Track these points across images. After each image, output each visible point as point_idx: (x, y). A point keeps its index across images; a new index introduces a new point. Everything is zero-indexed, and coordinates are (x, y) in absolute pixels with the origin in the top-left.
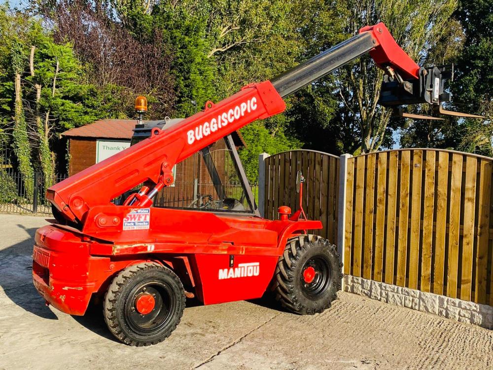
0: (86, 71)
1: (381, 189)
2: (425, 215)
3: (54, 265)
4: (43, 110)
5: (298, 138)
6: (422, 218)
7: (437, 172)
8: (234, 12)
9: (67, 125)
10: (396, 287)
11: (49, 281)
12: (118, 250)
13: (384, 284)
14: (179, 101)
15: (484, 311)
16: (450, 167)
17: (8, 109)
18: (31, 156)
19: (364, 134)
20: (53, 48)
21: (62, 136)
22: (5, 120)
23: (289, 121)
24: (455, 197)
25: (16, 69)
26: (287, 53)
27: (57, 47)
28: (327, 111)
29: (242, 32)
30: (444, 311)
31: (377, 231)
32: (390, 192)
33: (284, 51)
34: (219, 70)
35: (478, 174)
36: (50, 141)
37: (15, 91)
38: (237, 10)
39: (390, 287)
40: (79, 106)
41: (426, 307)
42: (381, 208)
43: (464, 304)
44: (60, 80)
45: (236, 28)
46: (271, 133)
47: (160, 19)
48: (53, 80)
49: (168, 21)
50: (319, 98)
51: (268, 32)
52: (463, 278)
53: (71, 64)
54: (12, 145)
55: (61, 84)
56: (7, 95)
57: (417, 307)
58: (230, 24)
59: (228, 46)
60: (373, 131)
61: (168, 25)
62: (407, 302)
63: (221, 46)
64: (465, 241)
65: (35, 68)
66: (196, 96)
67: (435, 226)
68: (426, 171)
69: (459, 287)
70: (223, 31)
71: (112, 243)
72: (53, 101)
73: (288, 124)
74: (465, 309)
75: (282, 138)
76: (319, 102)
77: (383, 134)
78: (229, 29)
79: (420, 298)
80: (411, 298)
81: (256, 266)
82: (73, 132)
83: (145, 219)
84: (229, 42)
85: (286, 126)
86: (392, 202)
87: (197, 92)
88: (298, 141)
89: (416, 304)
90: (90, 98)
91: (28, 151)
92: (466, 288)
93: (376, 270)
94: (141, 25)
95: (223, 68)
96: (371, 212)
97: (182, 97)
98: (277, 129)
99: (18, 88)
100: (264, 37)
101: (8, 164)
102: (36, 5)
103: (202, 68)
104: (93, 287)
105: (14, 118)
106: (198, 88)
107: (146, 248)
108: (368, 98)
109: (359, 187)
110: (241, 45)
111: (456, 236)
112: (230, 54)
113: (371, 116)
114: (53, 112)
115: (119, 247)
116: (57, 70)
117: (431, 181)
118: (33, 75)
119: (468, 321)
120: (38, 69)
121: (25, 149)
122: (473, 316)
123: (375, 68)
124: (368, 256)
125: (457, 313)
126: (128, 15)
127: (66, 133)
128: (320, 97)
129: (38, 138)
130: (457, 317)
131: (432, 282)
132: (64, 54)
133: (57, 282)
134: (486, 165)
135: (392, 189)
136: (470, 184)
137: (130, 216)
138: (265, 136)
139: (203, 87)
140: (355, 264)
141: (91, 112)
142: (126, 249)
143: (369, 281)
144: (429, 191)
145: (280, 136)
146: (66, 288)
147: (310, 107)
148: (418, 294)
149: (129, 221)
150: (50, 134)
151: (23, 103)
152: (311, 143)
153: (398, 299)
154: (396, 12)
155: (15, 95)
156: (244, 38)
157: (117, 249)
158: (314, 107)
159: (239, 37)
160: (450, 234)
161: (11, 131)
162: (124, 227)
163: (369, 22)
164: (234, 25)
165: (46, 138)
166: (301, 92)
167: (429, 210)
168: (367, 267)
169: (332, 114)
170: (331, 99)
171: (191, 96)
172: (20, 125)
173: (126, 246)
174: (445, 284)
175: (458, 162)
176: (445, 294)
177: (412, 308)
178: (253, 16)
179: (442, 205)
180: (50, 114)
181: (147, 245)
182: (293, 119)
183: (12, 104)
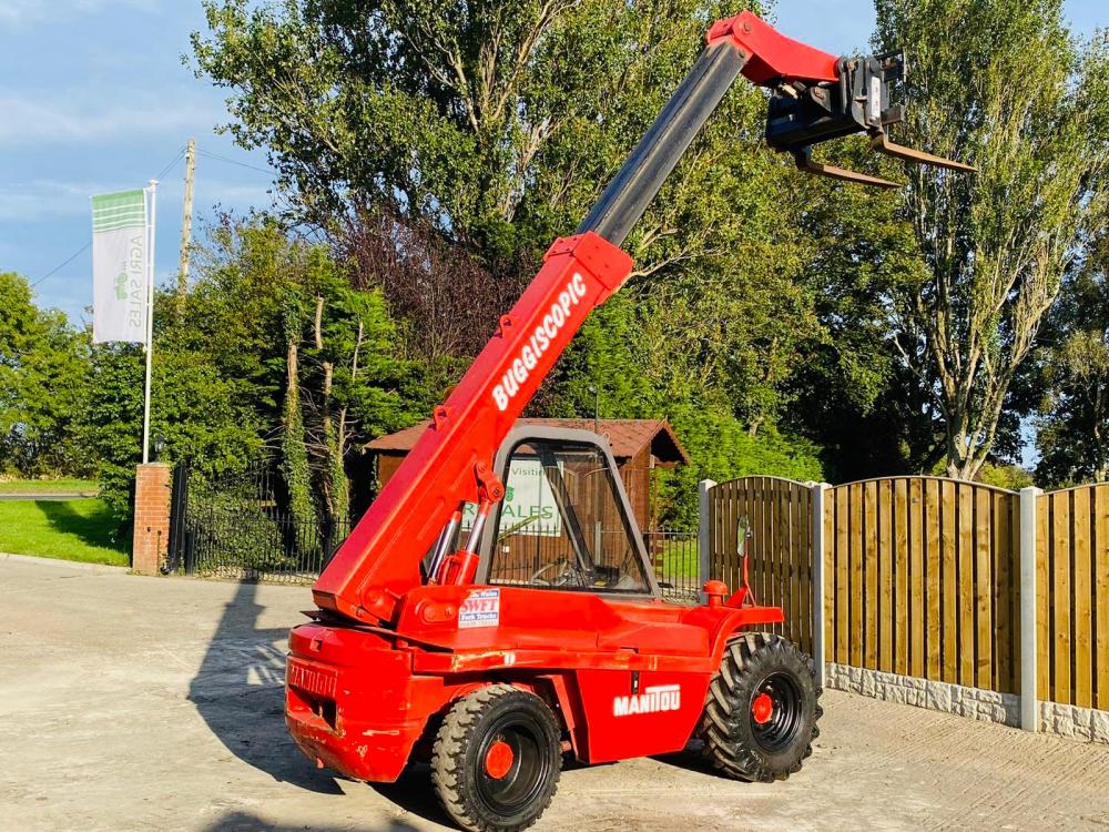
0: (402, 333)
1: (870, 535)
2: (928, 571)
3: (347, 692)
4: (335, 406)
5: (807, 436)
6: (925, 575)
7: (941, 509)
8: (667, 203)
9: (377, 430)
10: (895, 676)
11: (335, 721)
12: (460, 663)
13: (879, 673)
14: (564, 377)
15: (1007, 702)
16: (957, 502)
17: (272, 403)
18: (311, 484)
19: (951, 426)
20: (352, 299)
21: (367, 449)
22: (264, 422)
23: (786, 402)
24: (966, 544)
25: (291, 337)
26: (775, 269)
27: (358, 297)
28: (868, 379)
29: (681, 238)
30: (959, 706)
31: (867, 595)
32: (882, 540)
33: (768, 266)
34: (637, 312)
35: (992, 512)
36: (345, 458)
37: (287, 373)
38: (672, 199)
39: (887, 676)
40: (394, 395)
41: (935, 703)
42: (871, 561)
43: (983, 694)
44: (364, 354)
45: (670, 232)
46: (747, 428)
47: (528, 231)
48: (353, 355)
49: (543, 233)
50: (850, 354)
51: (734, 234)
52: (980, 658)
53: (383, 326)
54: (280, 467)
55: (366, 360)
56: (272, 381)
57: (923, 704)
58: (657, 226)
59: (655, 265)
60: (970, 420)
61: (543, 240)
62: (910, 696)
63: (642, 266)
64: (980, 605)
65: (323, 335)
66: (594, 366)
67: (941, 586)
68: (928, 509)
69: (976, 671)
70: (645, 240)
71: (451, 651)
72: (354, 391)
73: (786, 409)
74: (985, 701)
75: (772, 437)
76: (850, 361)
77: (994, 425)
78: (656, 233)
79: (927, 690)
80: (916, 691)
81: (675, 692)
82: (383, 442)
83: (492, 608)
84: (656, 257)
85: (781, 412)
86: (886, 552)
87: (596, 359)
88: (809, 443)
89: (922, 699)
90: (412, 381)
91: (307, 476)
92: (985, 670)
93: (868, 653)
94: (494, 242)
95: (645, 309)
96: (858, 568)
97: (568, 368)
98: (762, 418)
99: (293, 369)
100: (726, 245)
101: (269, 499)
102: (303, 206)
103: (605, 315)
104: (415, 729)
105: (284, 419)
106: (599, 351)
107: (501, 660)
108: (957, 352)
109: (841, 532)
110: (681, 261)
111: (968, 599)
112: (657, 281)
113: (964, 388)
114: (352, 409)
115: (461, 658)
116: (360, 337)
117: (934, 522)
118: (320, 347)
119: (989, 718)
120: (330, 337)
121: (301, 473)
122: (994, 710)
123: (968, 291)
124: (858, 632)
125: (975, 708)
126: (471, 225)
127: (372, 445)
128: (852, 351)
129: (327, 454)
130: (975, 713)
131: (942, 666)
132: (371, 309)
133: (352, 723)
134: (1000, 499)
135: (885, 535)
136: (983, 527)
137: (470, 602)
138: (734, 435)
139: (607, 347)
140: (839, 645)
141: (414, 406)
142: (473, 661)
143: (860, 670)
144: (933, 536)
145: (768, 433)
146: (370, 733)
147: (831, 372)
148: (924, 684)
149: (468, 612)
150: (346, 446)
151: (301, 394)
152: (838, 447)
153: (898, 694)
154: (1005, 174)
155: (288, 380)
156: (686, 250)
157: (458, 663)
158: (840, 371)
159: (677, 247)
160: (962, 597)
161: (278, 443)
162: (460, 622)
163: (951, 194)
164: (666, 227)
165: (340, 453)
166: (806, 345)
167: (933, 564)
168: (855, 649)
169: (879, 386)
170: (875, 355)
171: (586, 366)
172: (294, 431)
173: (472, 657)
174: (959, 668)
175: (965, 496)
176: (959, 683)
177: (917, 705)
178: (703, 209)
179: (950, 555)
180: (348, 412)
181: (504, 653)
182: (795, 398)
183: (280, 396)
